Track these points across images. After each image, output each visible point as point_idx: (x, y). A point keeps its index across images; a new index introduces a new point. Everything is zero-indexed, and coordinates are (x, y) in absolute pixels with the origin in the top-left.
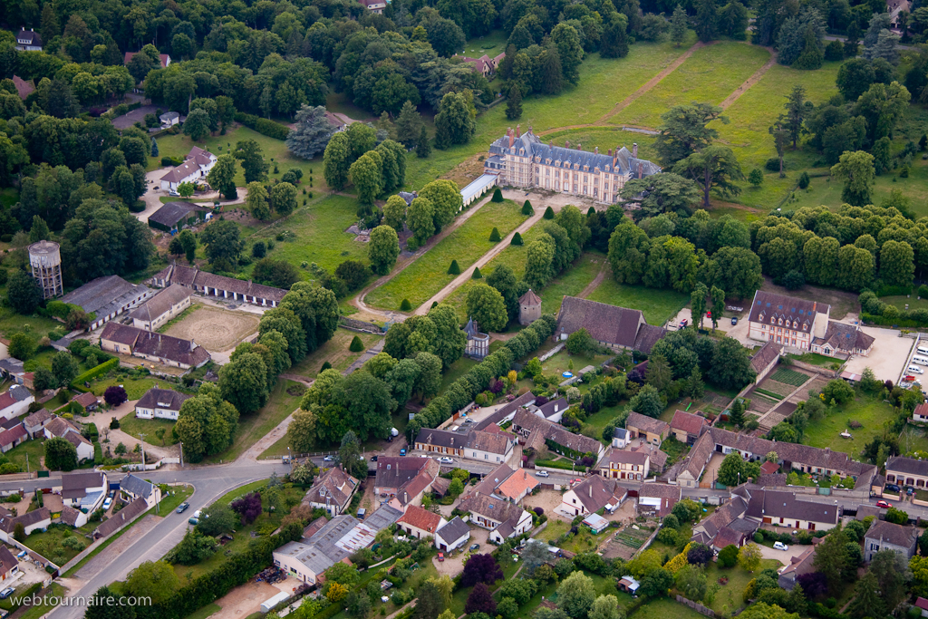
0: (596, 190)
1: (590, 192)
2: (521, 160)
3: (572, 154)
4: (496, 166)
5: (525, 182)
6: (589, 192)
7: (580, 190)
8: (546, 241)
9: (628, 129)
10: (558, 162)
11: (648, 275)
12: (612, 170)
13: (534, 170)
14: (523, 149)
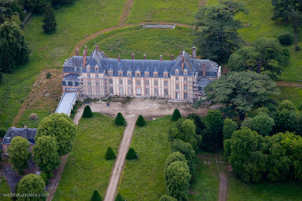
0: (166, 91)
1: (161, 93)
2: (89, 76)
3: (139, 64)
4: (74, 84)
5: (102, 93)
6: (160, 93)
7: (152, 93)
8: (181, 160)
9: (148, 26)
10: (129, 72)
11: (273, 172)
12: (181, 73)
13: (108, 82)
14: (97, 67)
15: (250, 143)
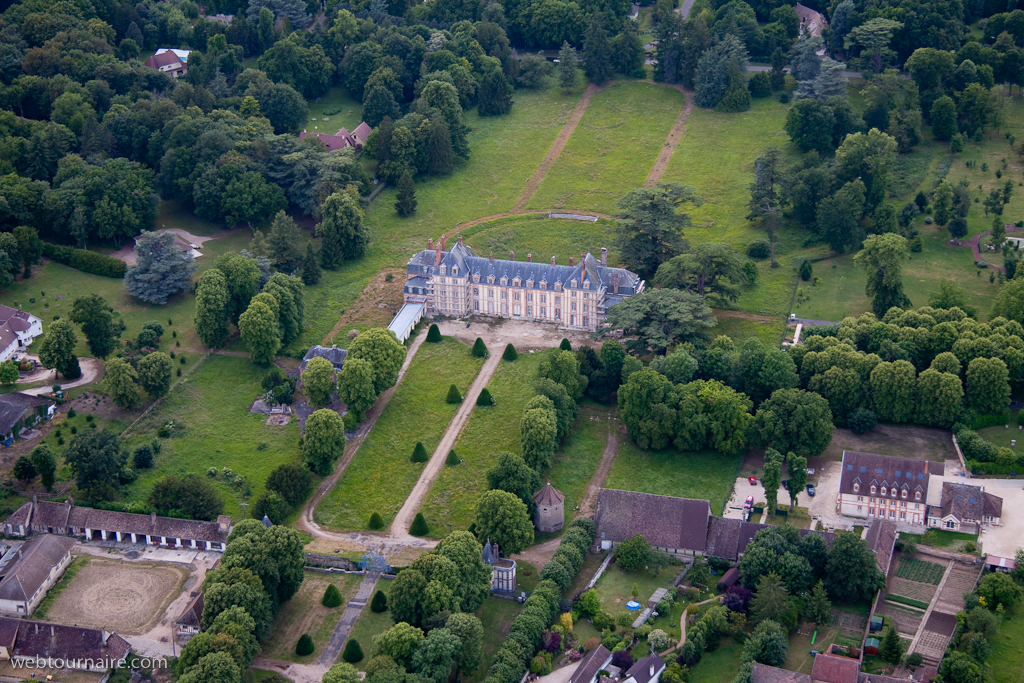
0: (558, 312)
1: (550, 315)
2: (443, 281)
3: (521, 268)
4: (420, 292)
5: (462, 309)
6: (548, 315)
7: (536, 313)
8: (545, 407)
9: (556, 216)
10: (504, 279)
11: (682, 437)
12: (580, 286)
13: (471, 292)
14: (455, 267)
15: (651, 392)
